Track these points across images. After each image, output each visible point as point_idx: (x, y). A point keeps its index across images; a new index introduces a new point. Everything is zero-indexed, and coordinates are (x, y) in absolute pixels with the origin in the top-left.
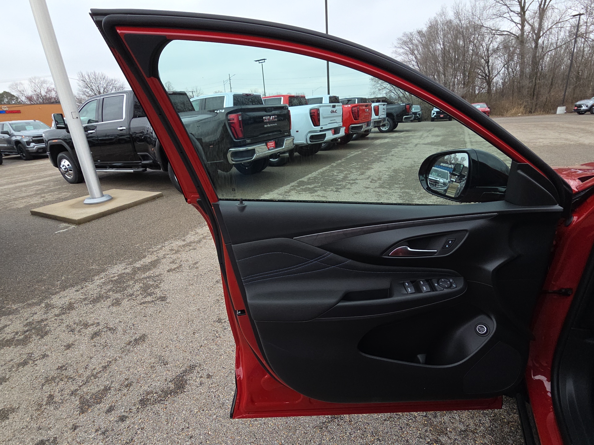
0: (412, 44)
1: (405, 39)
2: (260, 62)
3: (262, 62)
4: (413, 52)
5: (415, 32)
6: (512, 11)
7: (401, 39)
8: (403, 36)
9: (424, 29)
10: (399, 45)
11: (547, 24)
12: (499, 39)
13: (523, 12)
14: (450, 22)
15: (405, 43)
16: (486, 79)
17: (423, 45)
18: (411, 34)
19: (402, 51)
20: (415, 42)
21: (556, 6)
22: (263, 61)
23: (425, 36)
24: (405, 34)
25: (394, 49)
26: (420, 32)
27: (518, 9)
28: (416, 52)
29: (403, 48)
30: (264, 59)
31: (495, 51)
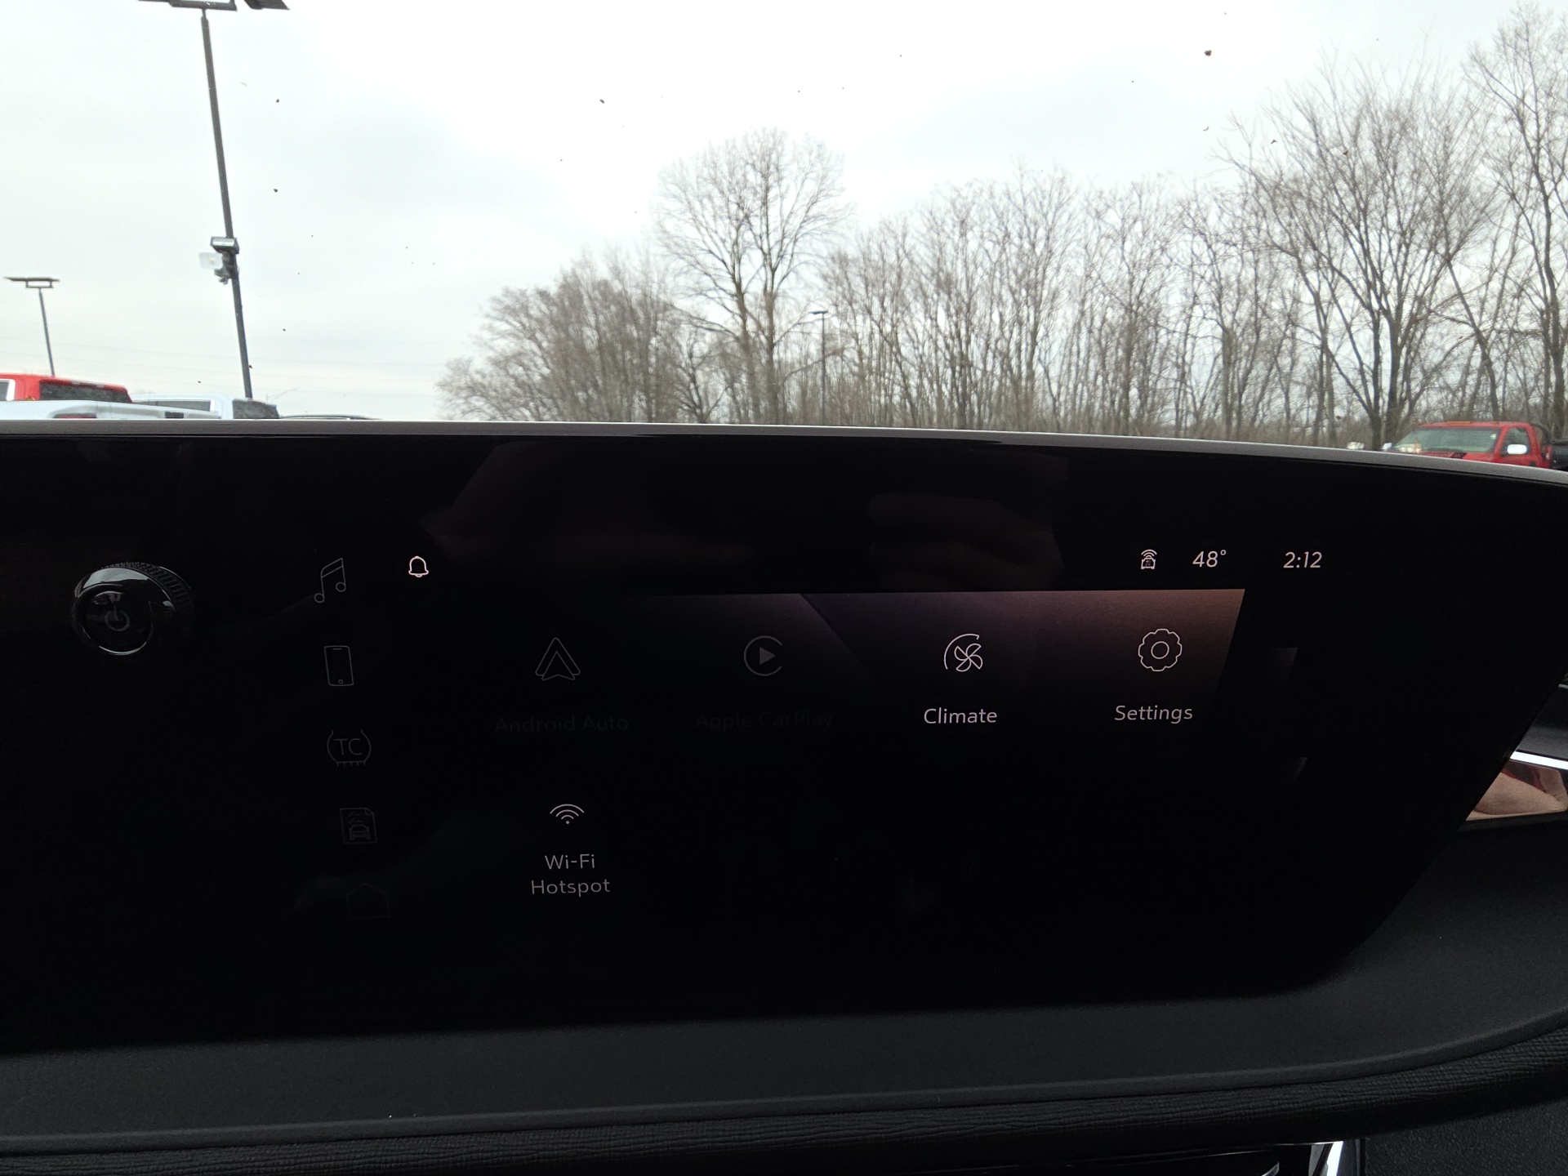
0: (528, 316)
1: (508, 301)
2: (31, 284)
3: (40, 288)
4: (534, 335)
5: (530, 292)
6: (721, 289)
7: (500, 302)
8: (506, 296)
9: (553, 289)
10: (495, 314)
11: (781, 323)
12: (710, 337)
13: (739, 295)
14: (606, 284)
15: (511, 311)
16: (695, 413)
17: (553, 322)
18: (523, 293)
19: (504, 327)
20: (534, 312)
21: (790, 293)
22: (47, 284)
23: (555, 304)
24: (508, 292)
25: (487, 321)
26: (543, 295)
27: (732, 288)
28: (539, 335)
29: (507, 322)
30: (50, 280)
31: (705, 358)
